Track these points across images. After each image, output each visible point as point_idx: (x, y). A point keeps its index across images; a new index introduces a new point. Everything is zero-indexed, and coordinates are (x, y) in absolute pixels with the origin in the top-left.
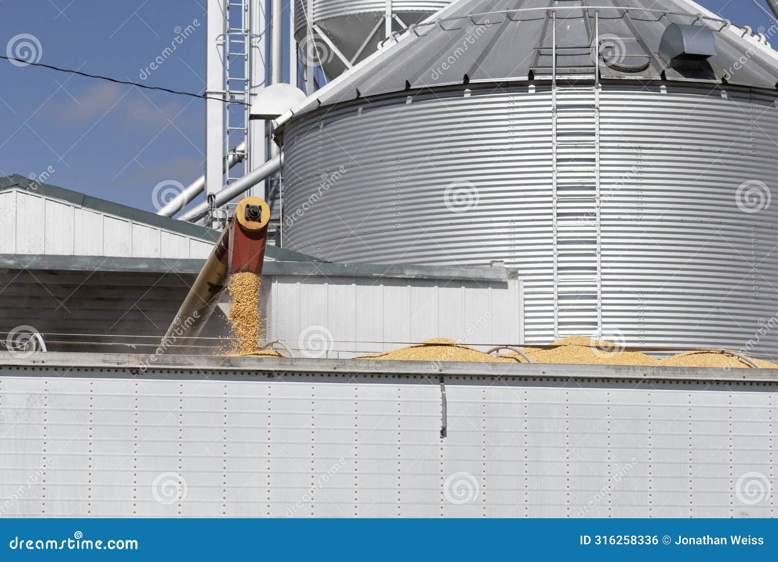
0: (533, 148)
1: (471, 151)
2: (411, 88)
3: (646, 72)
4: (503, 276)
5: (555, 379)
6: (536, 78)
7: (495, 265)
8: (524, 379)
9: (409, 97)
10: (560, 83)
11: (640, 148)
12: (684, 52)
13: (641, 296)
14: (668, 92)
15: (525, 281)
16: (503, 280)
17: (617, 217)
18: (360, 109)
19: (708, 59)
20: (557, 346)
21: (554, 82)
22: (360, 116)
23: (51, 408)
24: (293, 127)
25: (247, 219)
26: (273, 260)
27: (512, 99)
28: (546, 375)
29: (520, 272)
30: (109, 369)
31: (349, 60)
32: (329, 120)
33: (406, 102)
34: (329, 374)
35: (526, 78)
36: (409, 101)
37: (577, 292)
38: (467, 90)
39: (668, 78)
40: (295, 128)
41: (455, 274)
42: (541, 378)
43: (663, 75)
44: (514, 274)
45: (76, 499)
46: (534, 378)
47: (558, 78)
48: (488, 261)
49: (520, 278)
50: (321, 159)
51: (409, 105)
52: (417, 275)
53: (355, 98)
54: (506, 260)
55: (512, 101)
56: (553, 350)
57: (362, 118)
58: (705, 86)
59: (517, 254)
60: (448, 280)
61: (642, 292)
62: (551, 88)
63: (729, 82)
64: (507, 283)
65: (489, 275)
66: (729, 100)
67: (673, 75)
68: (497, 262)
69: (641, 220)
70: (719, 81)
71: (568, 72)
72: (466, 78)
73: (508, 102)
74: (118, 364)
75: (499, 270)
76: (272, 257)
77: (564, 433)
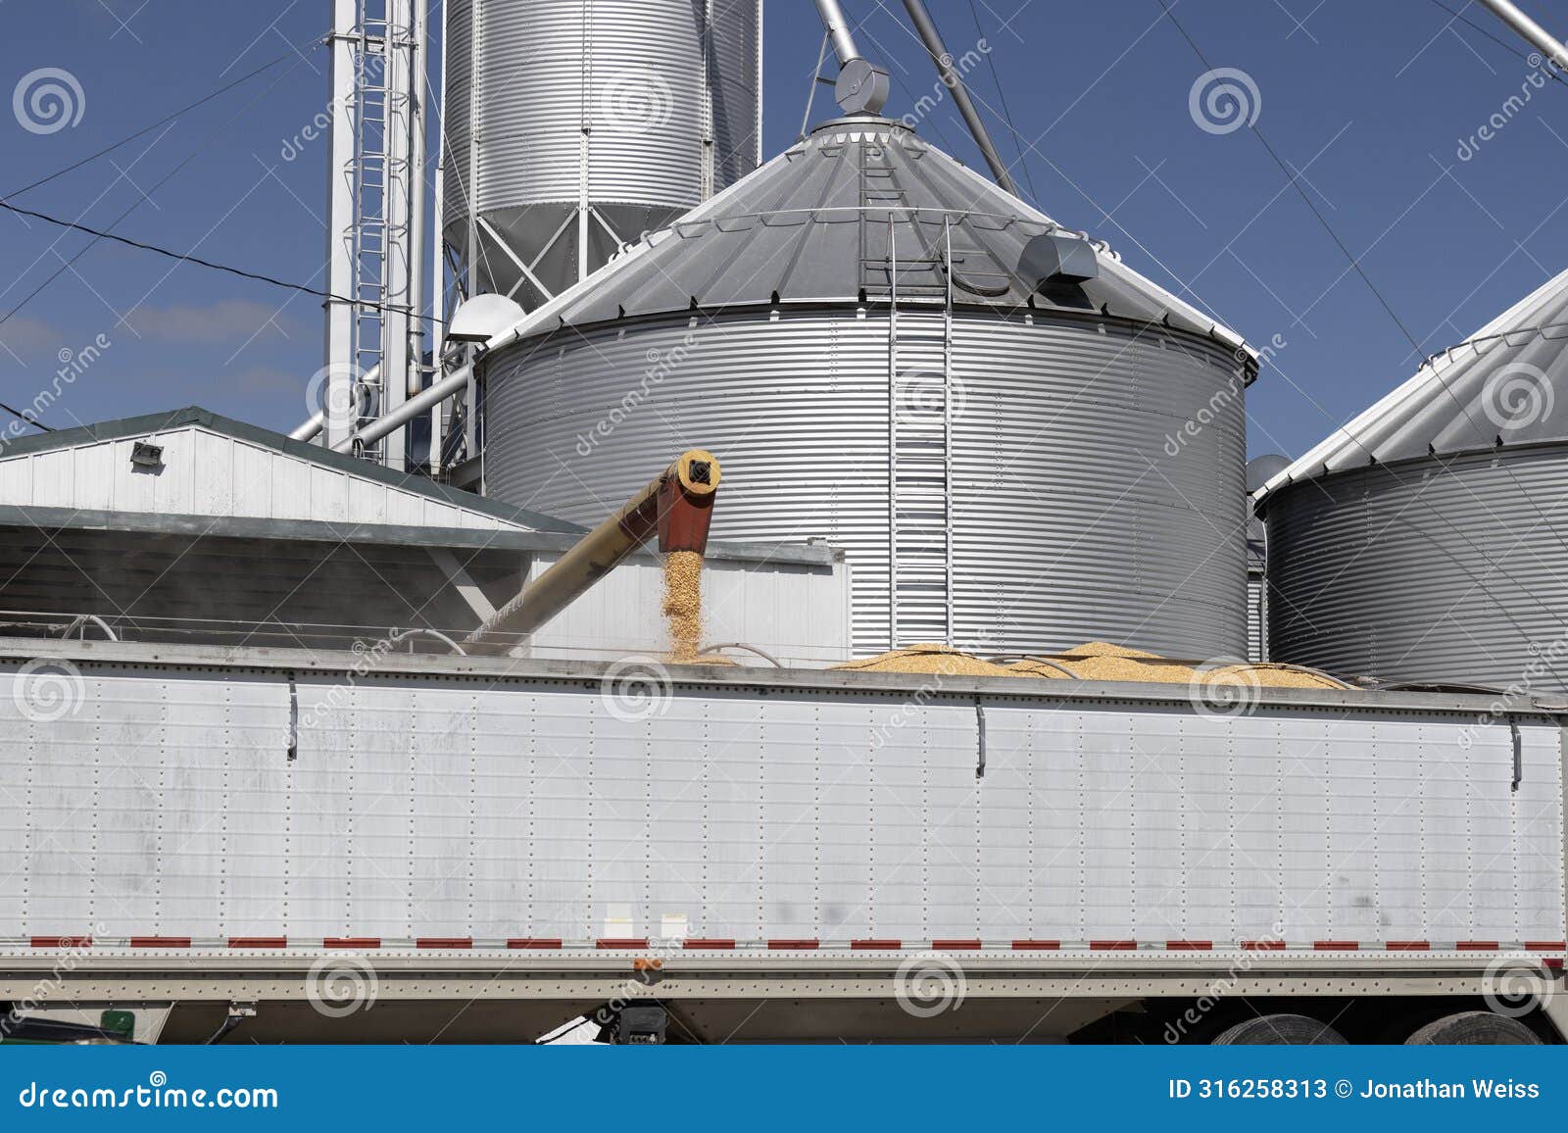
0: (862, 391)
1: (779, 393)
2: (698, 306)
3: (1007, 297)
4: (828, 558)
5: (1116, 700)
6: (870, 299)
7: (815, 543)
8: (1078, 700)
9: (693, 318)
10: (901, 307)
11: (999, 395)
12: (1060, 273)
13: (1000, 587)
14: (1034, 323)
15: (854, 565)
16: (828, 564)
17: (970, 484)
18: (622, 332)
19: (1082, 285)
20: (1087, 657)
21: (894, 305)
22: (620, 341)
23: (481, 732)
24: (513, 353)
25: (692, 480)
26: (533, 530)
27: (834, 325)
28: (1105, 695)
29: (847, 553)
30: (556, 681)
31: (528, 266)
32: (570, 346)
33: (688, 325)
34: (837, 691)
35: (856, 299)
36: (693, 324)
37: (919, 581)
38: (774, 312)
39: (1037, 305)
40: (514, 356)
41: (768, 554)
42: (1100, 700)
43: (1030, 301)
44: (840, 556)
45: (514, 857)
46: (1091, 699)
47: (898, 300)
48: (805, 538)
49: (847, 561)
50: (561, 396)
51: (693, 328)
52: (719, 555)
53: (617, 317)
54: (828, 537)
55: (835, 329)
56: (1082, 661)
57: (623, 344)
58: (1081, 317)
59: (840, 529)
60: (760, 562)
61: (1001, 583)
62: (890, 313)
63: (1111, 313)
64: (831, 567)
65: (810, 557)
66: (1107, 336)
67: (1042, 303)
68: (817, 539)
69: (1000, 489)
70: (1098, 311)
71: (909, 292)
72: (775, 296)
73: (829, 329)
74: (568, 673)
75: (821, 550)
76: (531, 526)
77: (1128, 772)
